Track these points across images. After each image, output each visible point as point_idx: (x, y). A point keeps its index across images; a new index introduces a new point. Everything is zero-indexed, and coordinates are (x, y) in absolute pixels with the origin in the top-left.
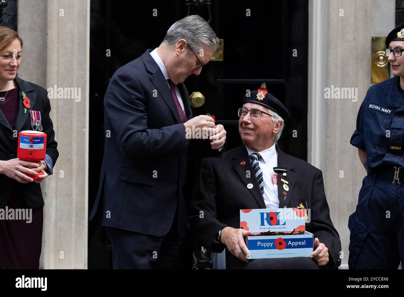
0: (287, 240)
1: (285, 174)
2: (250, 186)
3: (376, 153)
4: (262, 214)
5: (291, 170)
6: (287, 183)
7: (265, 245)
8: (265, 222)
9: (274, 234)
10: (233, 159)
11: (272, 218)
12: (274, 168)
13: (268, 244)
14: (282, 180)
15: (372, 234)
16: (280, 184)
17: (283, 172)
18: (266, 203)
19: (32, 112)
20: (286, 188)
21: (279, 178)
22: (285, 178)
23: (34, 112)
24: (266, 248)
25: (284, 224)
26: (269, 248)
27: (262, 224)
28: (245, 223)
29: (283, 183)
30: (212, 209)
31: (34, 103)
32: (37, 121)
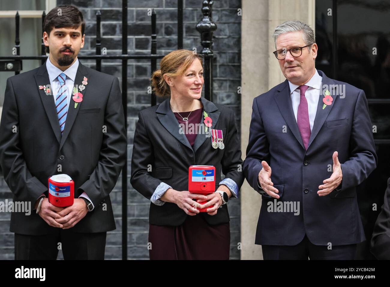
19: (212, 131)
23: (215, 131)
31: (216, 123)
32: (219, 139)
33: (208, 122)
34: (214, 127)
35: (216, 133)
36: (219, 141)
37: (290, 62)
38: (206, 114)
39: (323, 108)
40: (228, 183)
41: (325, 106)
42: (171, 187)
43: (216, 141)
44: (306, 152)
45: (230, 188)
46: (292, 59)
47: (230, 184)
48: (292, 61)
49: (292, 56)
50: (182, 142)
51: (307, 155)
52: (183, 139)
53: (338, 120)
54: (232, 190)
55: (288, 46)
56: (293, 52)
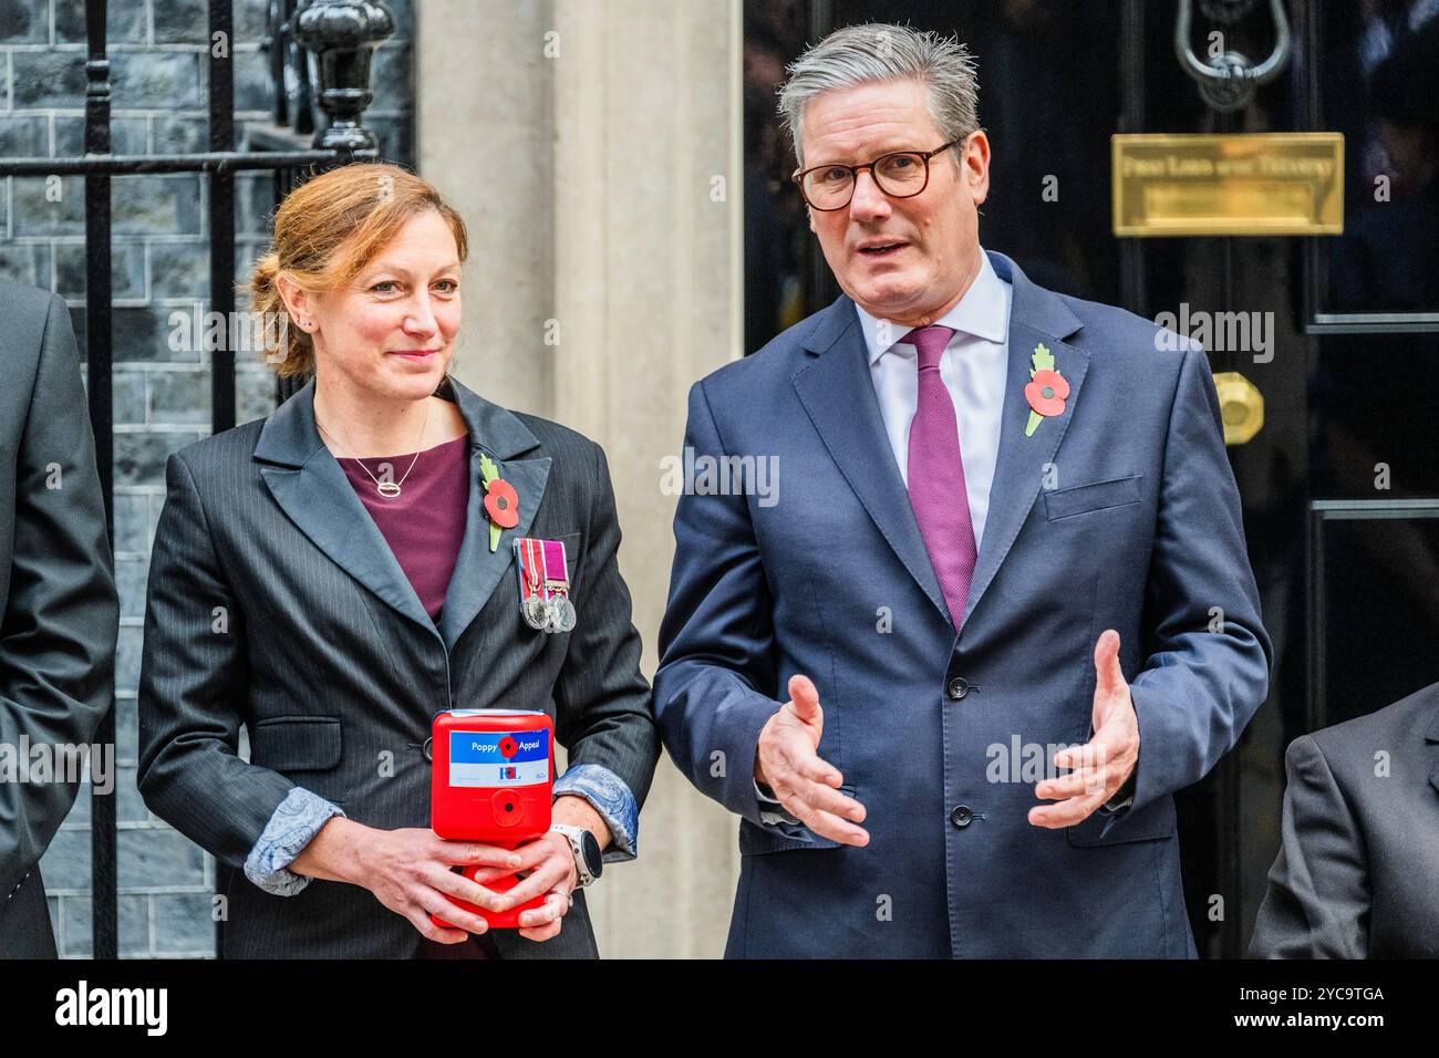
19: (524, 546)
23: (536, 547)
31: (534, 507)
32: (551, 584)
33: (503, 505)
34: (526, 526)
35: (537, 554)
36: (552, 593)
37: (873, 223)
38: (489, 469)
39: (1030, 432)
40: (597, 788)
41: (1034, 422)
42: (340, 811)
43: (540, 594)
44: (960, 639)
45: (606, 811)
46: (883, 208)
47: (607, 793)
48: (880, 218)
49: (882, 195)
50: (389, 597)
51: (962, 649)
52: (393, 586)
53: (1099, 486)
54: (612, 819)
55: (862, 146)
56: (885, 174)
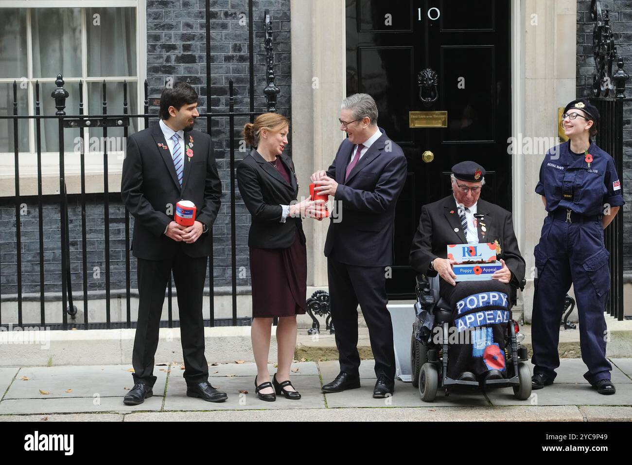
0: (482, 268)
1: (482, 219)
2: (456, 230)
3: (553, 200)
4: (464, 248)
5: (487, 215)
6: (485, 225)
7: (466, 271)
8: (466, 254)
9: (472, 263)
10: (445, 207)
11: (472, 251)
12: (474, 215)
13: (468, 271)
14: (480, 223)
15: (550, 260)
16: (479, 227)
17: (481, 217)
18: (468, 240)
20: (484, 229)
21: (478, 222)
22: (482, 221)
24: (467, 273)
25: (481, 255)
26: (469, 273)
27: (464, 255)
28: (451, 255)
29: (481, 226)
30: (428, 245)
